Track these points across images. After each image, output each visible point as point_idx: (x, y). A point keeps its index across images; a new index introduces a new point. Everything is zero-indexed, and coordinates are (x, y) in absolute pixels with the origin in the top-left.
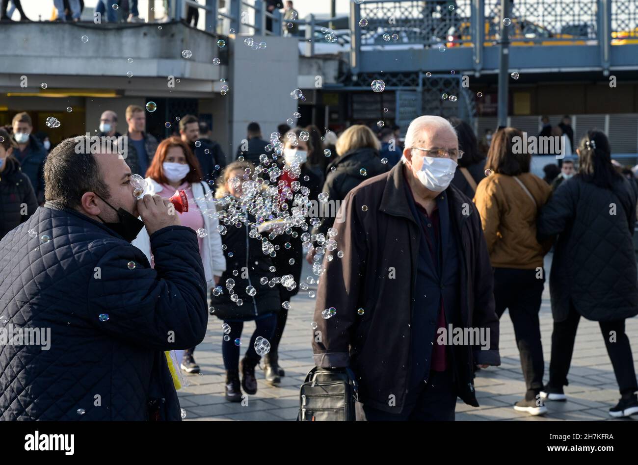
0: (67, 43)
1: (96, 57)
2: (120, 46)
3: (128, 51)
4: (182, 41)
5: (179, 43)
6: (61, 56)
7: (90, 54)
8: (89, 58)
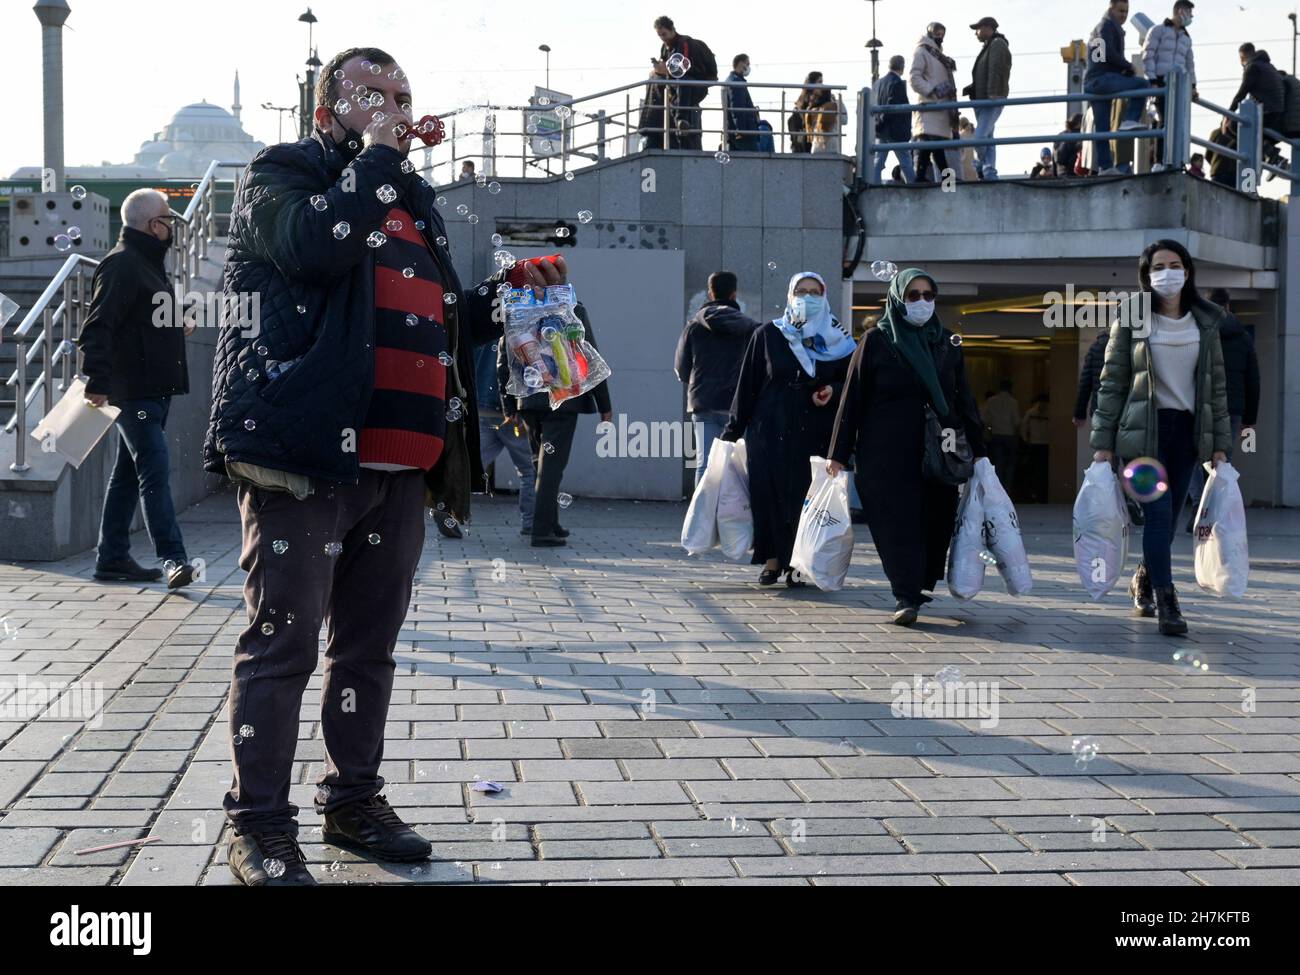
0: (1008, 212)
1: (1051, 231)
2: (1088, 211)
3: (1099, 219)
4: (1184, 199)
5: (1178, 202)
6: (1001, 233)
7: (1043, 227)
8: (1040, 233)
